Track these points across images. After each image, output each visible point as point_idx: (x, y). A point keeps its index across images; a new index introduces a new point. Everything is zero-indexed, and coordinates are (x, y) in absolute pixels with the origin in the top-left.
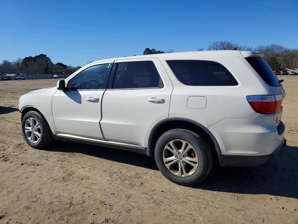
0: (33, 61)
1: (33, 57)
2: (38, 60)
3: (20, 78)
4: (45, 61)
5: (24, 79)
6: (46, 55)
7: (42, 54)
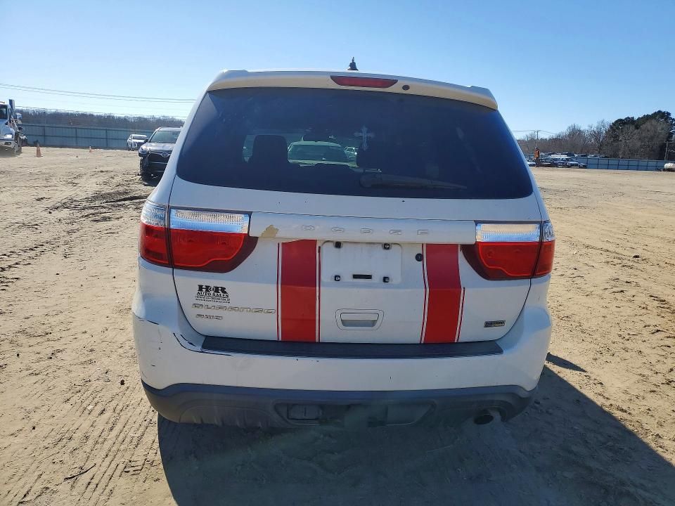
0: (632, 128)
1: (636, 118)
2: (648, 125)
3: (576, 165)
4: (662, 129)
5: (585, 167)
6: (669, 114)
7: (659, 112)
